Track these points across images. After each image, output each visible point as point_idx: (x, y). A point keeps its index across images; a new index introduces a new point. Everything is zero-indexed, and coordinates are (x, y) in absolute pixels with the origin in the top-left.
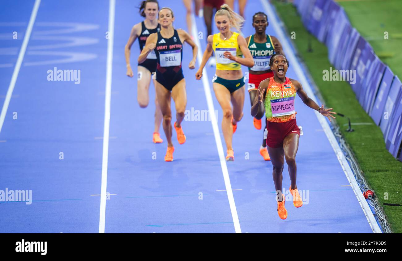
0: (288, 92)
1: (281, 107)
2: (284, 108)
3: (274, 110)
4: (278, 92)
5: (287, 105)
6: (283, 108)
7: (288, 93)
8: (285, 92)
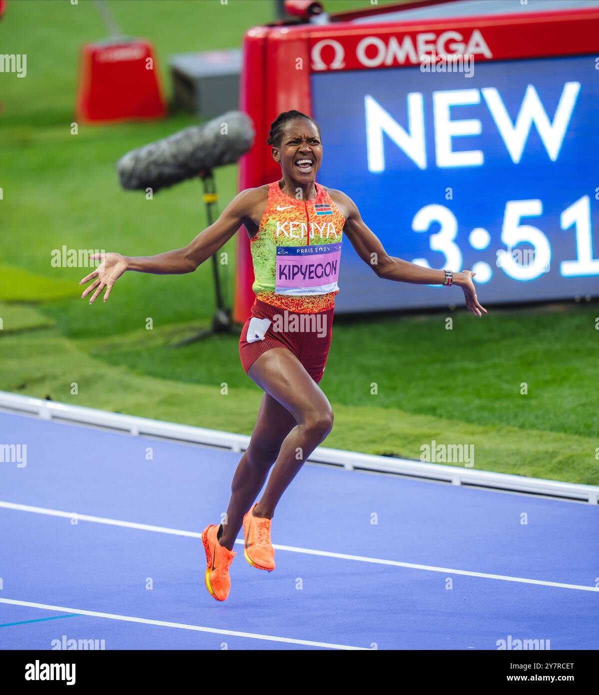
0: (326, 226)
1: (304, 272)
2: (313, 275)
3: (283, 276)
4: (296, 223)
5: (320, 267)
6: (310, 273)
7: (325, 229)
8: (319, 228)
